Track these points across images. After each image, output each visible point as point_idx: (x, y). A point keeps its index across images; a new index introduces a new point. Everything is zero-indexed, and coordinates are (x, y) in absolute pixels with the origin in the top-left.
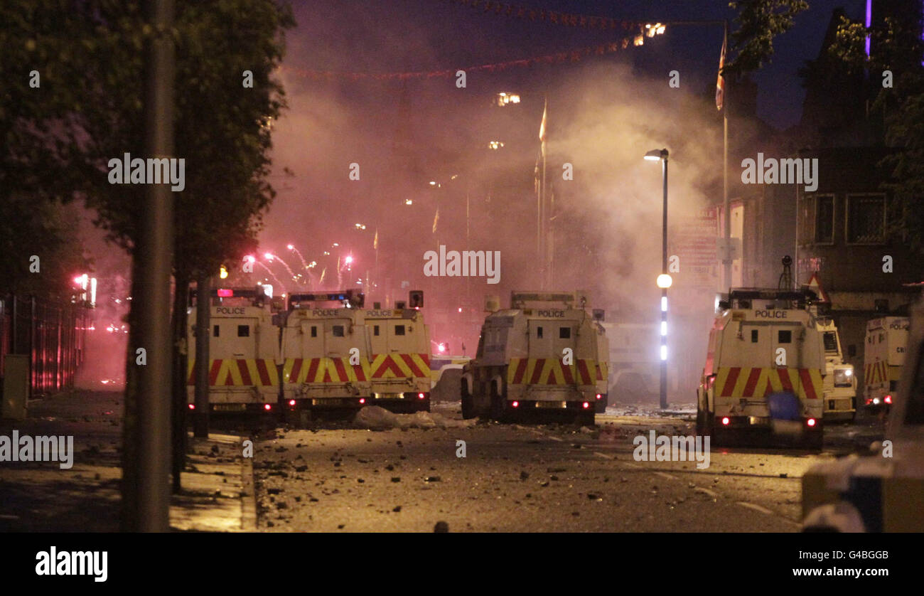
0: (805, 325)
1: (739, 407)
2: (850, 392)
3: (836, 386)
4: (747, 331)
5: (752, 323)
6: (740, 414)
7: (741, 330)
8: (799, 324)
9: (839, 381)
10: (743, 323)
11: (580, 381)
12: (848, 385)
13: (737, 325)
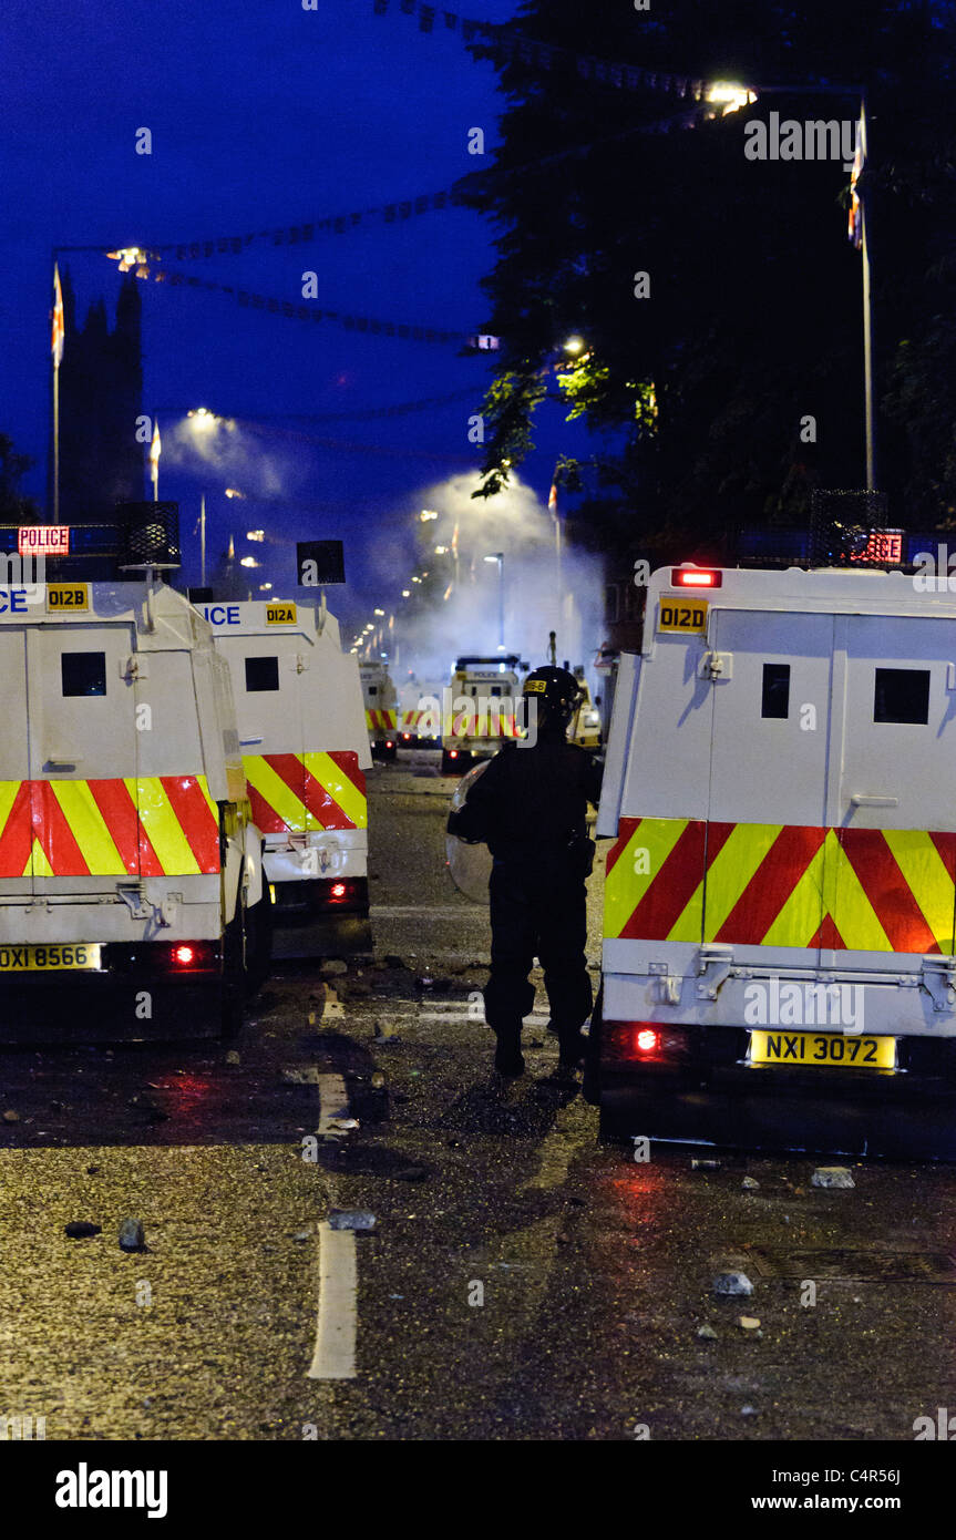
0: (510, 682)
1: (463, 744)
2: (596, 732)
3: (586, 727)
4: (469, 687)
5: (472, 682)
6: (465, 749)
7: (463, 687)
8: (507, 682)
9: (588, 723)
10: (465, 682)
11: (385, 726)
12: (595, 726)
13: (461, 683)
